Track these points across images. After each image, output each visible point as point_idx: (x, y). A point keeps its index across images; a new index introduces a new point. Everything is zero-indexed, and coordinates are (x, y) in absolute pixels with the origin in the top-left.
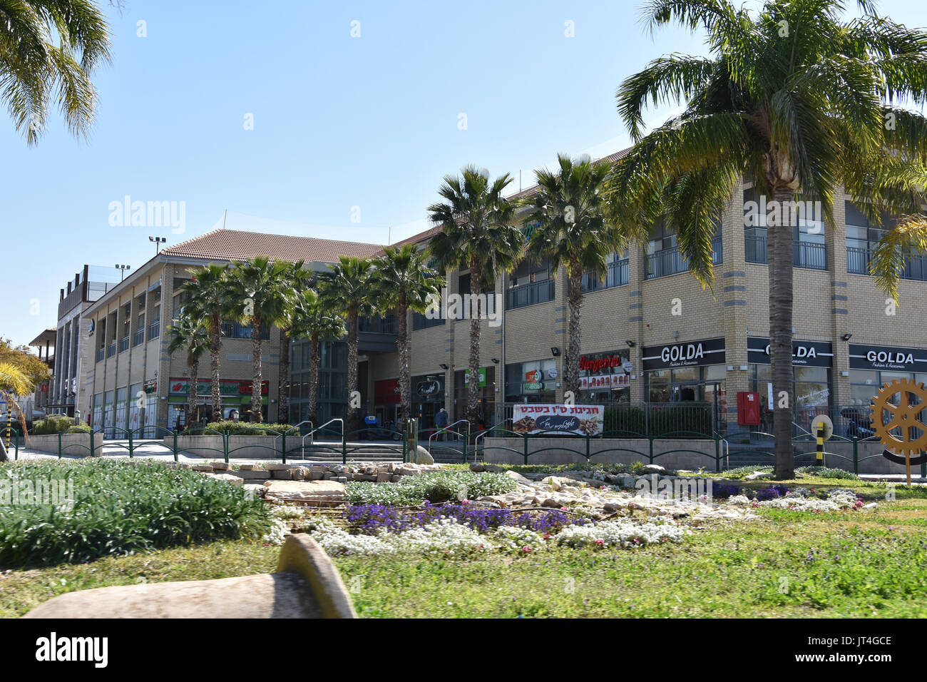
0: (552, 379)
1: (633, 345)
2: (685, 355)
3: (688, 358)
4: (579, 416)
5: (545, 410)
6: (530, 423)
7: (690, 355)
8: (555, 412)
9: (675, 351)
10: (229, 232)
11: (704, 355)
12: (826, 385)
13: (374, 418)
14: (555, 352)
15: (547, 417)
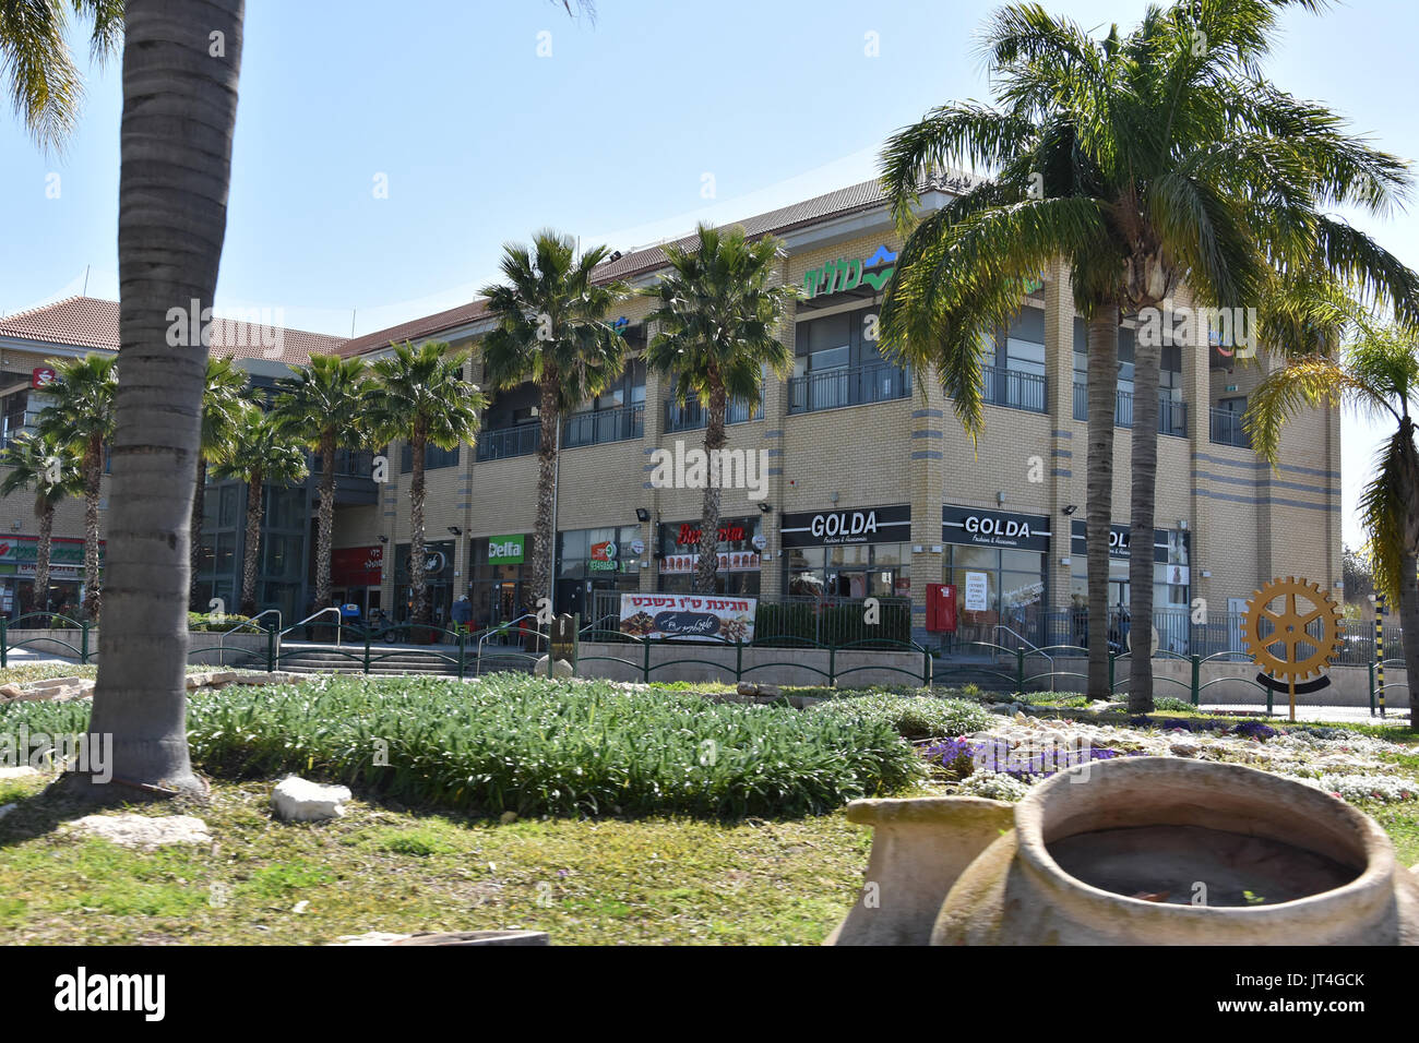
0: (636, 556)
1: (768, 510)
2: (847, 526)
3: (854, 531)
4: (720, 614)
5: (669, 603)
6: (646, 622)
7: (857, 528)
8: (683, 606)
9: (833, 521)
10: (95, 302)
11: (877, 528)
12: (1039, 577)
13: (355, 607)
14: (642, 515)
15: (672, 613)
